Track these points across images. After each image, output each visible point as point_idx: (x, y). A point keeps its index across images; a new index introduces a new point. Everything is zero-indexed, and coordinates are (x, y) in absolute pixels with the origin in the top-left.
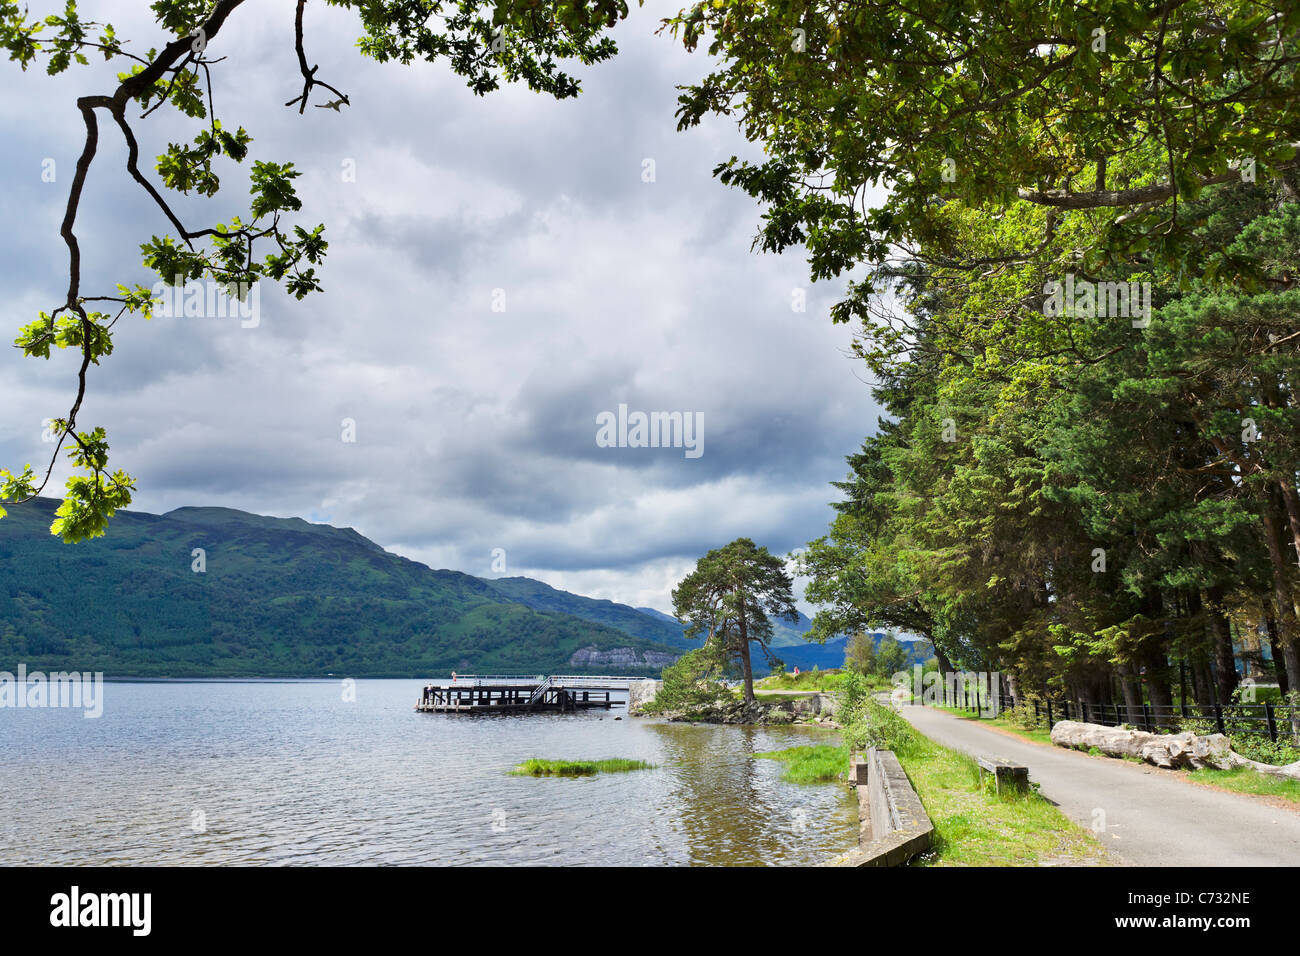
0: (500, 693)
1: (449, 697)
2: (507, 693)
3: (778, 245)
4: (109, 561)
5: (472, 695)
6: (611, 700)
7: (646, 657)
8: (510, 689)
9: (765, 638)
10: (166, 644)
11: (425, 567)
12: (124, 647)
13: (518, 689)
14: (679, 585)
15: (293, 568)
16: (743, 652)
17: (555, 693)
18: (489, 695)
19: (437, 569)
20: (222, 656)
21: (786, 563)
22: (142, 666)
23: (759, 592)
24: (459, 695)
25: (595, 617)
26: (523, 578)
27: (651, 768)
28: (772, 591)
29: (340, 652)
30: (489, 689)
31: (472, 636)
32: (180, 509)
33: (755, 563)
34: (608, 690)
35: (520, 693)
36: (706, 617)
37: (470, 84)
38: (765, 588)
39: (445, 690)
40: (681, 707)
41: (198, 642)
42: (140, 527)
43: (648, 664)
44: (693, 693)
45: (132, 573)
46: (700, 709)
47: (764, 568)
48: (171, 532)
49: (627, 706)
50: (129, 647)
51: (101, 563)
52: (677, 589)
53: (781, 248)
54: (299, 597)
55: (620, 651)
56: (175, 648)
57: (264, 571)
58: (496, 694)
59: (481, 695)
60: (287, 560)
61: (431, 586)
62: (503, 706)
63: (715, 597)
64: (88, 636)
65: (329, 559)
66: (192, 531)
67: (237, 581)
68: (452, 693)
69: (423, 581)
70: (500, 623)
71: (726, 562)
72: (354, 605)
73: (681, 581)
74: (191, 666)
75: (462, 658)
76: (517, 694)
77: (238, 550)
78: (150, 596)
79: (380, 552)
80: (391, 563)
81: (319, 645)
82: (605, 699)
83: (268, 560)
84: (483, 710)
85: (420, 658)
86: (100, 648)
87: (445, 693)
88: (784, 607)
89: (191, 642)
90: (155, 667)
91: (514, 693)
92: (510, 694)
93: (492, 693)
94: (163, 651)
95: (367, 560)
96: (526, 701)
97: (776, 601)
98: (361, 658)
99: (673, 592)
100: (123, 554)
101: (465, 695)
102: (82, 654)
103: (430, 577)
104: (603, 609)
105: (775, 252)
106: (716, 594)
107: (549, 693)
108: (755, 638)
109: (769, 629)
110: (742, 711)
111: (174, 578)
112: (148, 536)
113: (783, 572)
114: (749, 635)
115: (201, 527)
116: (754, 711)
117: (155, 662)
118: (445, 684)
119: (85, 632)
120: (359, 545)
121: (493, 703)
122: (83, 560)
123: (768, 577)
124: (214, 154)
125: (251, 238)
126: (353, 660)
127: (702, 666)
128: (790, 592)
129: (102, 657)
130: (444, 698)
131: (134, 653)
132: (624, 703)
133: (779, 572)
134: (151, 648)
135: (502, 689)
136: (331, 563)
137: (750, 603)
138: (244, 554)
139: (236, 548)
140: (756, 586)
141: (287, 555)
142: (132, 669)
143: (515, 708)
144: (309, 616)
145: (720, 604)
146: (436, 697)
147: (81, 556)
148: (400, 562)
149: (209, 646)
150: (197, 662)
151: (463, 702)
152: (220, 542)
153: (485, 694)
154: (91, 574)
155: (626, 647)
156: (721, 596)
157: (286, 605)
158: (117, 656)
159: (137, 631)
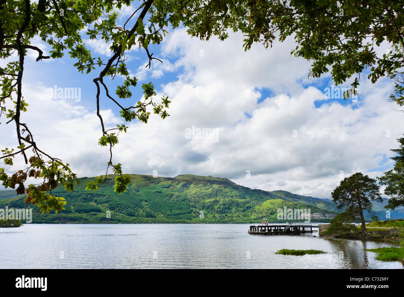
0: (274, 228)
1: (258, 229)
2: (277, 228)
3: (318, 74)
4: (162, 191)
5: (265, 229)
6: (312, 230)
7: (326, 215)
8: (278, 226)
9: (369, 208)
10: (179, 214)
11: (249, 189)
12: (168, 215)
13: (280, 226)
14: (334, 190)
15: (210, 191)
16: (360, 213)
17: (293, 228)
18: (271, 228)
19: (253, 189)
20: (194, 217)
21: (376, 181)
22: (174, 220)
23: (366, 192)
24: (261, 229)
25: (307, 202)
26: (281, 190)
27: (324, 253)
28: (371, 191)
29: (226, 216)
30: (271, 227)
31: (266, 210)
32: (179, 176)
33: (363, 181)
34: (311, 227)
35: (281, 228)
36: (345, 201)
37: (219, 38)
38: (368, 190)
39: (257, 227)
40: (337, 233)
41: (187, 213)
42: (169, 181)
43: (327, 218)
44: (342, 228)
45: (168, 194)
46: (344, 233)
47: (367, 183)
48: (177, 182)
49: (318, 232)
50: (170, 215)
51: (160, 192)
52: (333, 192)
53: (319, 75)
54: (213, 200)
55: (316, 214)
56: (181, 215)
57: (202, 193)
58: (273, 228)
59: (268, 228)
60: (208, 189)
61: (251, 195)
62: (276, 232)
63: (348, 194)
64: (159, 212)
65: (220, 188)
66: (182, 182)
67: (195, 196)
68: (259, 228)
69: (249, 193)
70: (275, 205)
71: (352, 182)
72: (229, 201)
73: (335, 189)
74: (186, 220)
75: (263, 217)
76: (280, 228)
77: (195, 187)
78: (173, 201)
79: (235, 185)
80: (239, 188)
81: (220, 214)
82: (310, 230)
83: (203, 189)
84: (269, 233)
85: (250, 217)
86: (163, 216)
87: (257, 228)
88: (376, 197)
89: (185, 214)
90: (177, 221)
91: (279, 228)
92: (278, 228)
93: (272, 228)
94: (178, 216)
95: (231, 187)
96: (283, 230)
97: (373, 195)
98: (232, 217)
99: (332, 193)
100: (165, 189)
101: (263, 229)
102: (159, 217)
103: (251, 192)
104: (309, 200)
105: (317, 77)
106: (348, 193)
107: (291, 228)
108: (365, 208)
109: (370, 205)
110: (361, 234)
111: (179, 195)
112: (171, 184)
113: (375, 184)
114: (362, 207)
115: (184, 180)
116: (366, 234)
117: (177, 219)
118: (257, 225)
119: (159, 211)
120: (228, 183)
121: (272, 231)
122: (156, 192)
123: (369, 186)
124: (129, 86)
125: (145, 106)
126: (230, 218)
127: (344, 218)
128: (378, 191)
129: (164, 218)
130: (257, 229)
131: (171, 217)
132: (317, 231)
133: (374, 184)
134: (175, 215)
135: (275, 226)
136: (221, 189)
137: (362, 196)
138: (197, 188)
139: (194, 186)
140: (364, 190)
141: (208, 187)
142: (171, 221)
143: (279, 233)
144: (216, 205)
145: (350, 197)
146: (254, 229)
147: (156, 190)
148: (241, 187)
149: (190, 214)
150: (188, 219)
151: (263, 231)
152: (190, 185)
153: (270, 228)
154: (158, 195)
155: (319, 212)
156: (350, 194)
157: (210, 202)
158: (167, 217)
159: (171, 211)
